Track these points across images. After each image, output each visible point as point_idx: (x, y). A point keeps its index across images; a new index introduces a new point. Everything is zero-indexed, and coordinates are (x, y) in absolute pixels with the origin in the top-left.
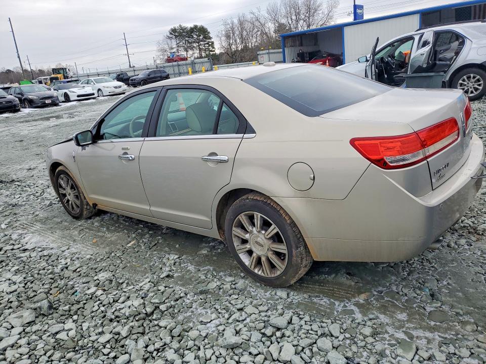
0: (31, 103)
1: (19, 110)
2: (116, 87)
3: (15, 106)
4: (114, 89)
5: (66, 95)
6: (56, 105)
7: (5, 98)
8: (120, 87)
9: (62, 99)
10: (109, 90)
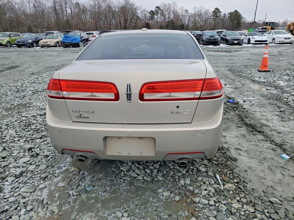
0: (227, 41)
1: (219, 45)
2: (286, 38)
3: (217, 42)
4: (284, 39)
5: (249, 40)
6: (241, 45)
7: (214, 37)
8: (289, 38)
9: (247, 41)
10: (280, 40)
